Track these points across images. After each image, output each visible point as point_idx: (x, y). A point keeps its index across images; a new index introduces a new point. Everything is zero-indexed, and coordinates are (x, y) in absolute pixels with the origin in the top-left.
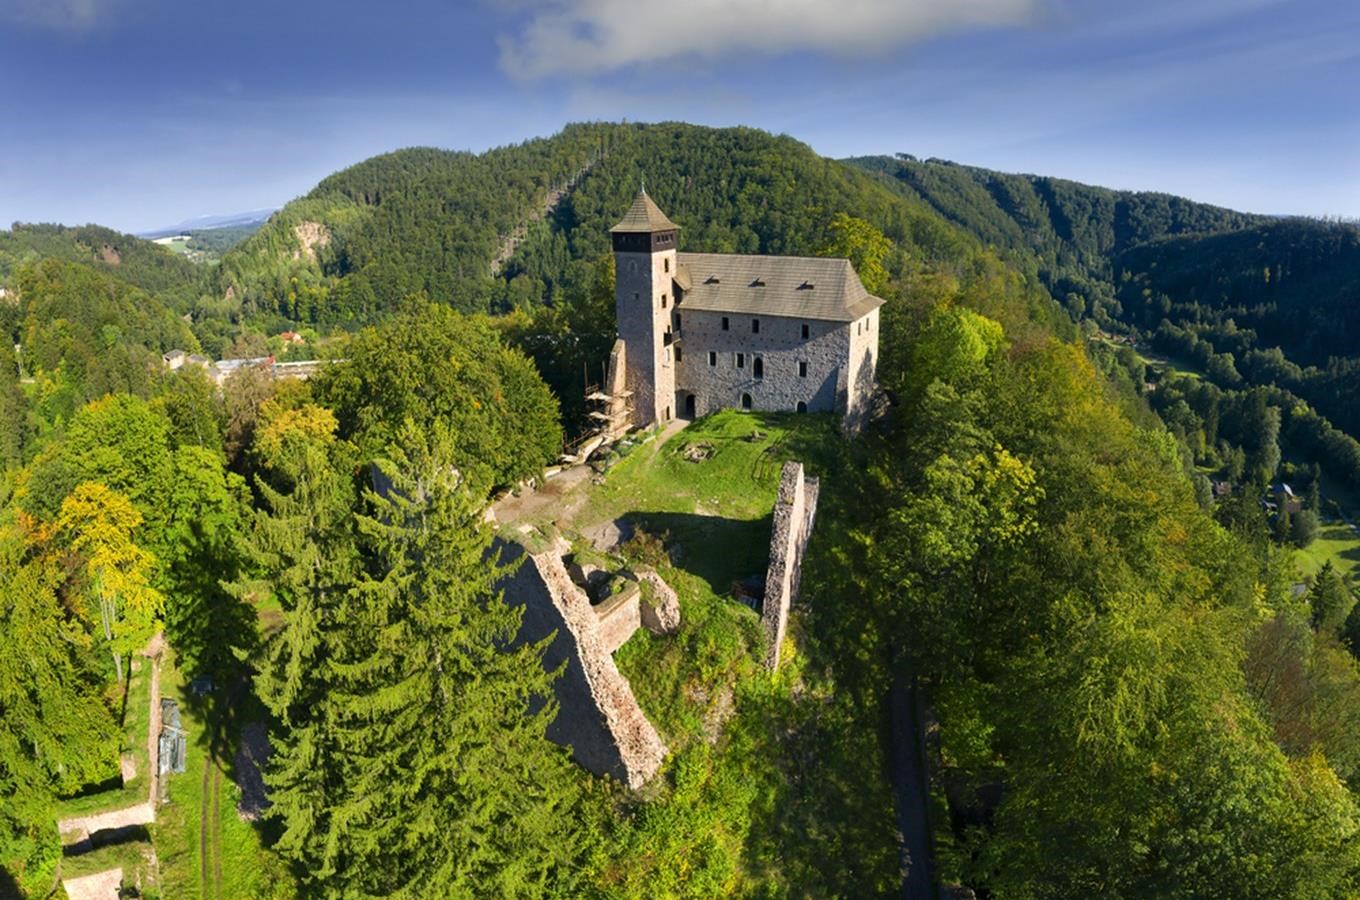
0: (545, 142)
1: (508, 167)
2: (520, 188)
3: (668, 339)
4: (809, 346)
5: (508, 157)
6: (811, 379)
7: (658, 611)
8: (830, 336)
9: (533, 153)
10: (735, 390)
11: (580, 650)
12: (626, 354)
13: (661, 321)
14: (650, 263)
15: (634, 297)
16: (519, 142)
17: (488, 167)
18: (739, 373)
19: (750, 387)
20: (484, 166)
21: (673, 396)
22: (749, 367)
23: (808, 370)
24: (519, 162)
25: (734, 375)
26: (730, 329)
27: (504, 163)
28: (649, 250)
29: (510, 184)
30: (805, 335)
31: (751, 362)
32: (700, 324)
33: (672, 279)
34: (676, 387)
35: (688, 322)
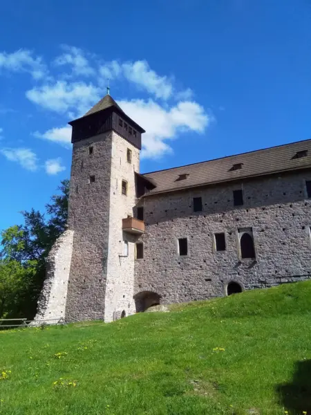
10: (216, 279)
18: (219, 258)
19: (238, 272)
21: (132, 300)
25: (212, 261)
28: (108, 127)
31: (236, 240)
32: (166, 211)
33: (135, 173)
34: (135, 290)
35: (152, 213)
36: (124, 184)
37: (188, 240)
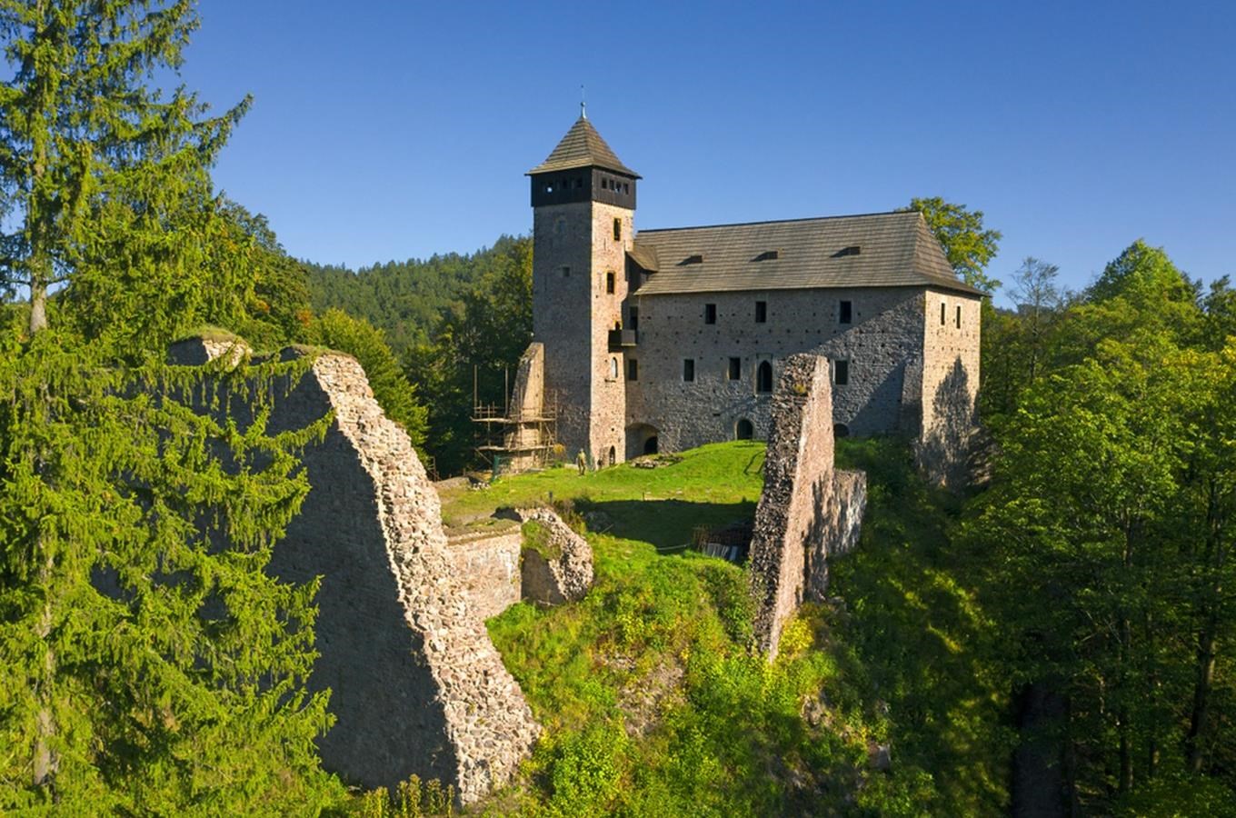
0: (464, 260)
1: (403, 290)
2: (419, 321)
3: (615, 341)
4: (852, 335)
5: (404, 279)
6: (857, 387)
7: (554, 565)
8: (889, 315)
9: (444, 275)
10: (725, 416)
11: (382, 507)
12: (545, 363)
13: (605, 312)
14: (590, 218)
15: (561, 274)
16: (425, 257)
17: (371, 289)
18: (732, 389)
19: (751, 408)
20: (365, 287)
21: (622, 434)
22: (750, 374)
23: (851, 373)
24: (421, 286)
25: (723, 392)
26: (718, 319)
27: (397, 285)
28: (586, 197)
29: (404, 315)
30: (846, 313)
31: (753, 369)
32: (669, 318)
33: (626, 253)
34: (627, 421)
35: (649, 318)
36: (611, 277)
37: (696, 362)
